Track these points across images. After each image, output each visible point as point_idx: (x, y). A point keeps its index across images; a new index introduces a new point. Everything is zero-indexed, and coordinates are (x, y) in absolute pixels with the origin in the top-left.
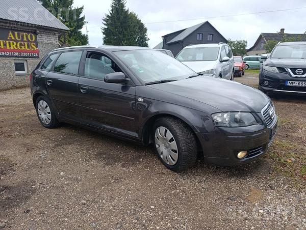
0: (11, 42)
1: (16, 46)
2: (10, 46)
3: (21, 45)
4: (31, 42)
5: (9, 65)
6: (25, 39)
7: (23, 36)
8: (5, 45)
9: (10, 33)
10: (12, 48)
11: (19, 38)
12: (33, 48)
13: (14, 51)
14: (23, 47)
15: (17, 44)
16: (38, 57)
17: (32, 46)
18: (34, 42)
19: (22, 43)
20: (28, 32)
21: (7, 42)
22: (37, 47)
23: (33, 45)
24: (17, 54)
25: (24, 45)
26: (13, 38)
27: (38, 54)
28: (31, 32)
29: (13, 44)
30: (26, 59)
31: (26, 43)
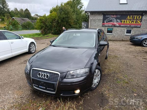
0: (128, 20)
1: (129, 22)
2: (126, 22)
3: (132, 21)
4: (138, 20)
5: (123, 31)
6: (135, 19)
7: (134, 17)
8: (124, 22)
9: (129, 16)
10: (127, 23)
11: (132, 18)
12: (138, 23)
13: (128, 24)
14: (133, 23)
15: (130, 21)
16: (140, 27)
17: (138, 22)
18: (140, 20)
19: (133, 21)
20: (138, 15)
21: (126, 20)
22: (141, 22)
23: (139, 21)
24: (129, 26)
25: (134, 21)
26: (129, 19)
27: (140, 26)
28: (140, 15)
29: (128, 21)
30: (133, 28)
31: (135, 21)
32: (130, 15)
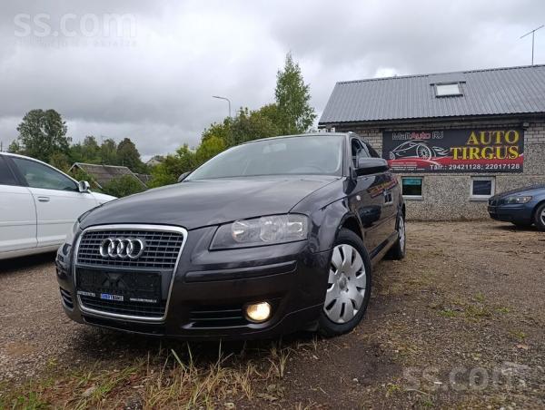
0: (471, 149)
1: (479, 154)
2: (468, 154)
3: (488, 151)
4: (510, 145)
5: (461, 184)
6: (498, 141)
7: (494, 138)
8: (460, 154)
9: (473, 135)
10: (471, 157)
11: (486, 140)
12: (512, 155)
13: (475, 161)
14: (491, 155)
15: (481, 151)
16: (520, 171)
17: (511, 151)
18: (515, 144)
19: (492, 149)
20: (506, 129)
21: (465, 149)
22: (521, 151)
23: (514, 149)
24: (479, 167)
25: (495, 150)
26: (476, 142)
27: (521, 166)
28: (512, 128)
29: (474, 151)
30: (494, 174)
31: (498, 149)
32: (477, 131)
